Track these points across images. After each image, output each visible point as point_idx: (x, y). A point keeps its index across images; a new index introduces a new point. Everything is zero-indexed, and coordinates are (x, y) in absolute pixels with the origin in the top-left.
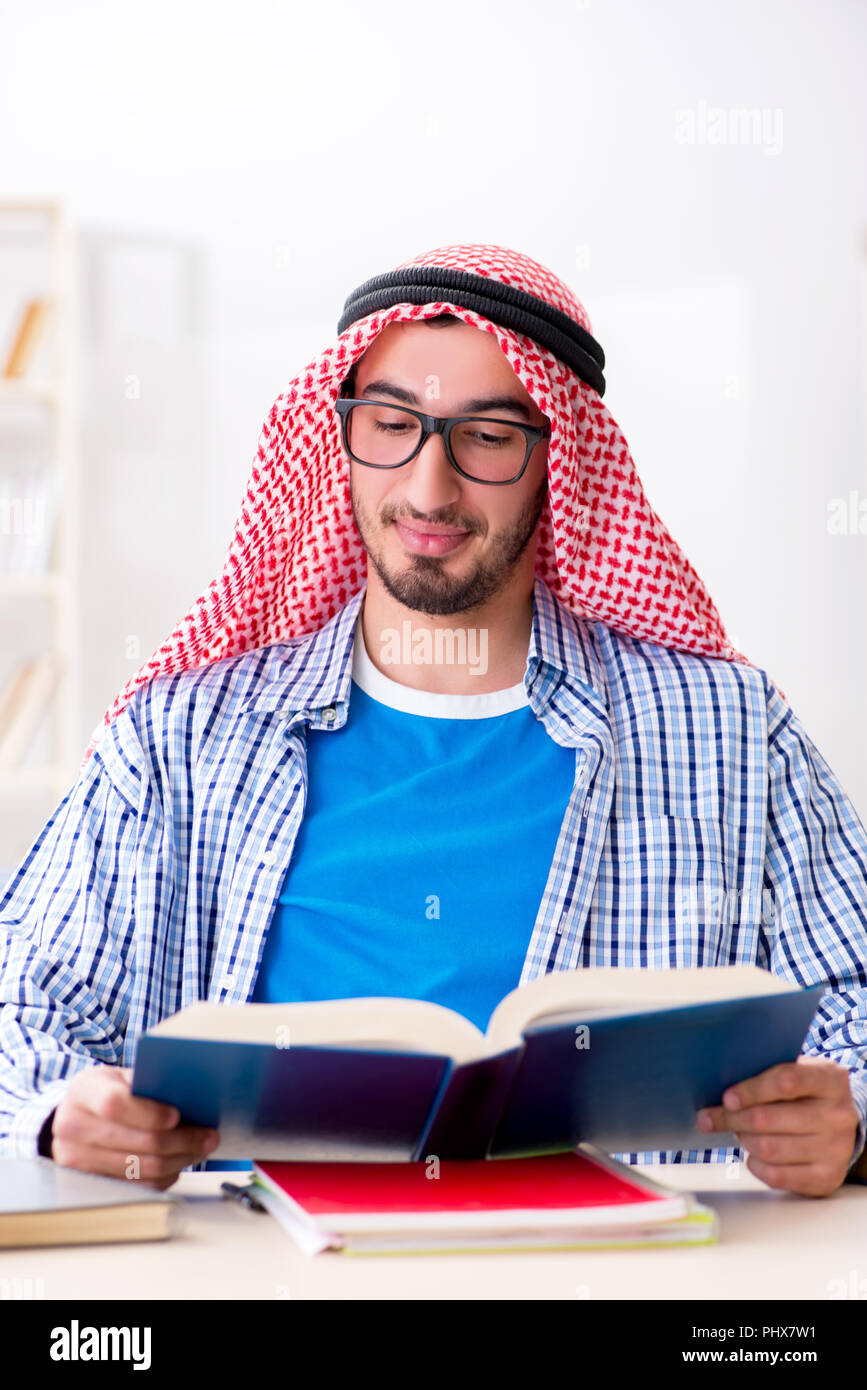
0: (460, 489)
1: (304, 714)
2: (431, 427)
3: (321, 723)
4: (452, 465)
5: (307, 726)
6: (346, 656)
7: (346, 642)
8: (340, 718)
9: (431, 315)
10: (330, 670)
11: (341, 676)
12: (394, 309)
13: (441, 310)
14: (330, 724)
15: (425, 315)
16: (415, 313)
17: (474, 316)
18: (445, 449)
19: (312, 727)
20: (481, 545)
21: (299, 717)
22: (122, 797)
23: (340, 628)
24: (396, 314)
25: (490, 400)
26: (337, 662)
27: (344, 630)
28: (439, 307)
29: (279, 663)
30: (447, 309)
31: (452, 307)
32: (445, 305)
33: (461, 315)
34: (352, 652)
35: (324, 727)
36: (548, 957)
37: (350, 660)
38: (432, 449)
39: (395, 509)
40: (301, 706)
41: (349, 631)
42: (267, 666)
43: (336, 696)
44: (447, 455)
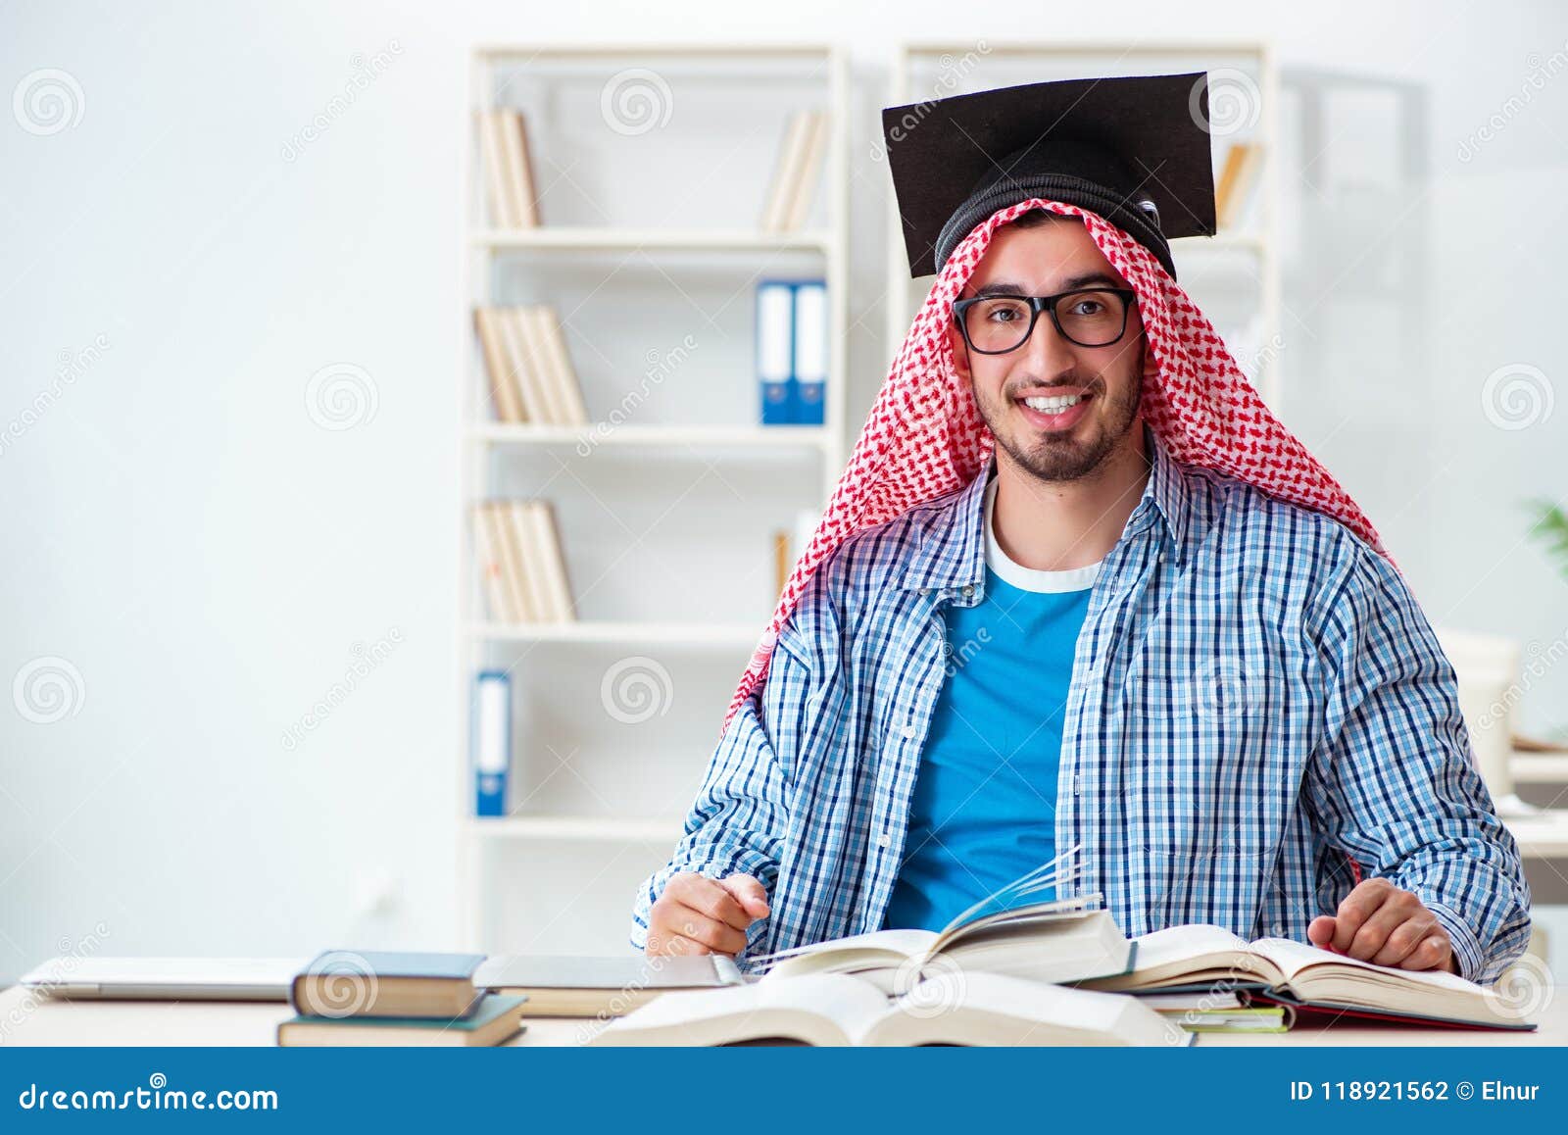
0: (1075, 358)
1: (947, 593)
2: (1038, 307)
3: (961, 600)
4: (1062, 336)
5: (949, 605)
6: (978, 532)
7: (976, 516)
8: (978, 595)
9: (1023, 211)
10: (968, 544)
11: (976, 555)
12: (993, 218)
13: (1031, 205)
14: (969, 602)
15: (1020, 213)
16: (1011, 214)
17: (1060, 205)
18: (1055, 326)
19: (954, 605)
20: (1103, 405)
21: (942, 596)
22: (804, 666)
23: (972, 498)
24: (997, 220)
25: (1084, 276)
26: (971, 537)
27: (975, 502)
28: (1029, 203)
29: (920, 527)
30: (1036, 202)
31: (1040, 201)
32: (1033, 201)
33: (1049, 206)
34: (982, 528)
35: (964, 604)
36: (1073, 818)
37: (982, 537)
38: (1043, 323)
39: (1016, 386)
40: (943, 583)
41: (978, 506)
42: (912, 529)
43: (973, 578)
44: (1058, 330)
